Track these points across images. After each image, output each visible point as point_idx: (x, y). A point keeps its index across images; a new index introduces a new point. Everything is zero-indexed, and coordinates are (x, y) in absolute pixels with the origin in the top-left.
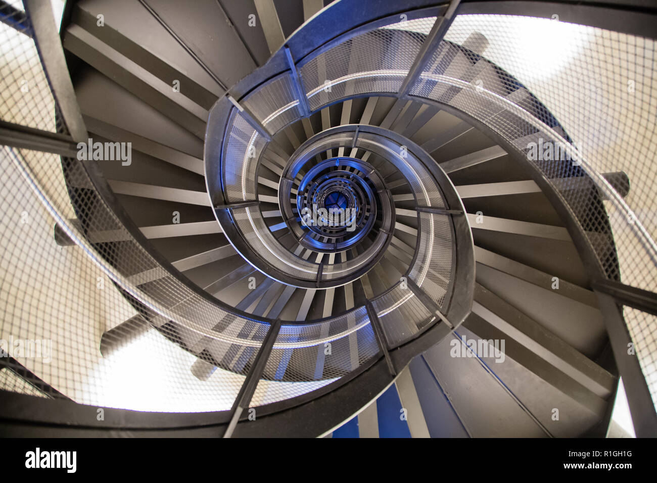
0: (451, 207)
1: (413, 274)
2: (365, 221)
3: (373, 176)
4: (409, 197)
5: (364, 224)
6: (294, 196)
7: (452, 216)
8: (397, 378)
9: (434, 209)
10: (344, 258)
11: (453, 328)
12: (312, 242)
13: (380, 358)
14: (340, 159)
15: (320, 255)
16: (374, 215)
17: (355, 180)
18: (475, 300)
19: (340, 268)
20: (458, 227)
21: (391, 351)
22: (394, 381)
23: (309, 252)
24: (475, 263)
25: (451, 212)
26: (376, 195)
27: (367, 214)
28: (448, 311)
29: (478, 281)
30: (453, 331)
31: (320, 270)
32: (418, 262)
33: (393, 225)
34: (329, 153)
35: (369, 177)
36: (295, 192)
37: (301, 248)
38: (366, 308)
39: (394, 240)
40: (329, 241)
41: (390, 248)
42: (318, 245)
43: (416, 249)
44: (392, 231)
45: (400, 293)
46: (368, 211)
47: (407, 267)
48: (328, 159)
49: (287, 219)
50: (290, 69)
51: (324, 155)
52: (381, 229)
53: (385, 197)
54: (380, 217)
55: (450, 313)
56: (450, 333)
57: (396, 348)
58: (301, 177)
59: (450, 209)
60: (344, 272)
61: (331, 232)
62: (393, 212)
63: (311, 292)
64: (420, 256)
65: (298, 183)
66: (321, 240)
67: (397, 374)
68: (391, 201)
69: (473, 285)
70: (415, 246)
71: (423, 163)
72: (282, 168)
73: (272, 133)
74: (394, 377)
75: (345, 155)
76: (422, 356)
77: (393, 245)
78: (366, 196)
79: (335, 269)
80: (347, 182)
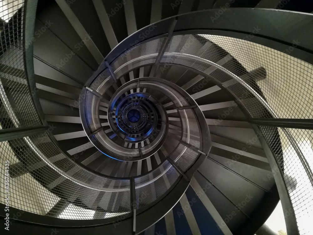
0: (191, 105)
1: (184, 139)
2: (152, 121)
3: (150, 98)
4: (171, 104)
5: (152, 122)
6: (114, 119)
7: (193, 109)
8: (190, 182)
9: (184, 107)
10: (148, 142)
11: (207, 155)
12: (130, 139)
13: (181, 177)
14: (132, 95)
15: (137, 144)
16: (156, 117)
17: (141, 102)
18: (212, 141)
19: (148, 148)
20: (197, 112)
21: (185, 173)
22: (190, 184)
23: (131, 144)
24: (208, 126)
25: (192, 107)
26: (155, 107)
27: (152, 117)
28: (203, 149)
29: (211, 133)
30: (207, 156)
31: (140, 151)
32: (184, 133)
33: (167, 119)
34: (126, 94)
35: (149, 99)
36: (114, 117)
37: (126, 144)
38: (168, 160)
39: (170, 126)
40: (138, 136)
41: (169, 130)
42: (133, 140)
43: (182, 127)
44: (168, 122)
45: (181, 149)
46: (153, 115)
47: (180, 137)
48: (126, 96)
49: (115, 132)
50: (107, 67)
51: (124, 95)
52: (162, 123)
53: (160, 107)
54: (160, 117)
55: (204, 149)
56: (206, 158)
57: (186, 171)
58: (115, 109)
59: (191, 106)
60: (150, 149)
61: (137, 131)
62: (166, 113)
63: (140, 162)
64: (184, 130)
65: (114, 112)
66: (133, 137)
67: (190, 181)
68: (163, 108)
69: (210, 135)
70: (180, 126)
71: (173, 88)
72: (107, 108)
73: (102, 94)
74: (189, 182)
75: (134, 92)
76: (198, 171)
77: (170, 128)
78: (149, 108)
79: (145, 149)
80: (137, 103)
